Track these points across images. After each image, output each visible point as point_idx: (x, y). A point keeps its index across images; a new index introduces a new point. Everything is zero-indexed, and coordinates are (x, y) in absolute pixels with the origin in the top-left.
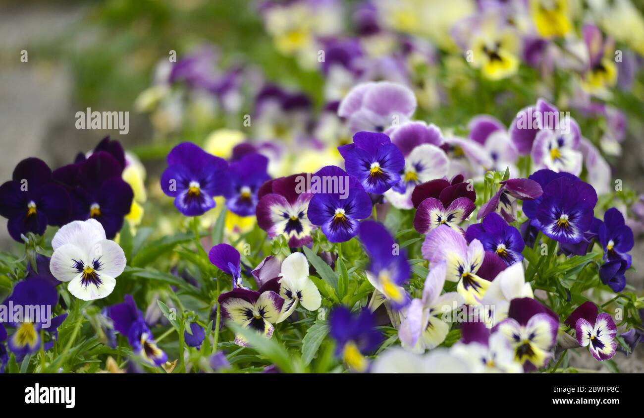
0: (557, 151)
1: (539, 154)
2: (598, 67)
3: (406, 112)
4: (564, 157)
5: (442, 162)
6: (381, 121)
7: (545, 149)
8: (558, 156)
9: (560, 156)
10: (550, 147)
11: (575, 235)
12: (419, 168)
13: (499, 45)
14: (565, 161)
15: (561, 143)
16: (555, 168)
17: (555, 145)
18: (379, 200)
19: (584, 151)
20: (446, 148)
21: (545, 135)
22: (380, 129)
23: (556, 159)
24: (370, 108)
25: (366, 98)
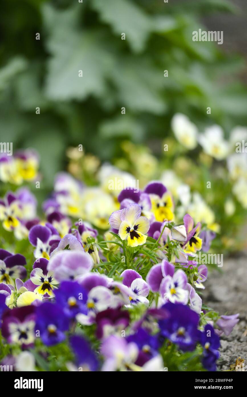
0: (174, 290)
1: (164, 291)
2: (193, 240)
3: (87, 267)
4: (178, 293)
5: (108, 297)
6: (73, 273)
7: (167, 289)
8: (175, 293)
9: (176, 293)
10: (170, 287)
11: (188, 340)
12: (95, 300)
13: (136, 227)
14: (179, 296)
15: (176, 285)
16: (173, 300)
17: (173, 286)
18: (73, 320)
19: (188, 289)
20: (111, 288)
21: (167, 281)
22: (72, 278)
23: (174, 294)
24: (66, 265)
25: (64, 260)
